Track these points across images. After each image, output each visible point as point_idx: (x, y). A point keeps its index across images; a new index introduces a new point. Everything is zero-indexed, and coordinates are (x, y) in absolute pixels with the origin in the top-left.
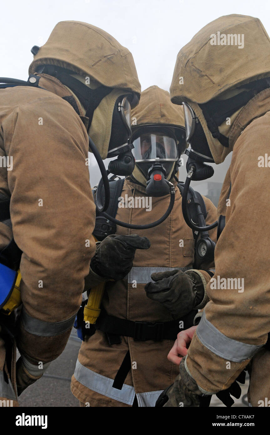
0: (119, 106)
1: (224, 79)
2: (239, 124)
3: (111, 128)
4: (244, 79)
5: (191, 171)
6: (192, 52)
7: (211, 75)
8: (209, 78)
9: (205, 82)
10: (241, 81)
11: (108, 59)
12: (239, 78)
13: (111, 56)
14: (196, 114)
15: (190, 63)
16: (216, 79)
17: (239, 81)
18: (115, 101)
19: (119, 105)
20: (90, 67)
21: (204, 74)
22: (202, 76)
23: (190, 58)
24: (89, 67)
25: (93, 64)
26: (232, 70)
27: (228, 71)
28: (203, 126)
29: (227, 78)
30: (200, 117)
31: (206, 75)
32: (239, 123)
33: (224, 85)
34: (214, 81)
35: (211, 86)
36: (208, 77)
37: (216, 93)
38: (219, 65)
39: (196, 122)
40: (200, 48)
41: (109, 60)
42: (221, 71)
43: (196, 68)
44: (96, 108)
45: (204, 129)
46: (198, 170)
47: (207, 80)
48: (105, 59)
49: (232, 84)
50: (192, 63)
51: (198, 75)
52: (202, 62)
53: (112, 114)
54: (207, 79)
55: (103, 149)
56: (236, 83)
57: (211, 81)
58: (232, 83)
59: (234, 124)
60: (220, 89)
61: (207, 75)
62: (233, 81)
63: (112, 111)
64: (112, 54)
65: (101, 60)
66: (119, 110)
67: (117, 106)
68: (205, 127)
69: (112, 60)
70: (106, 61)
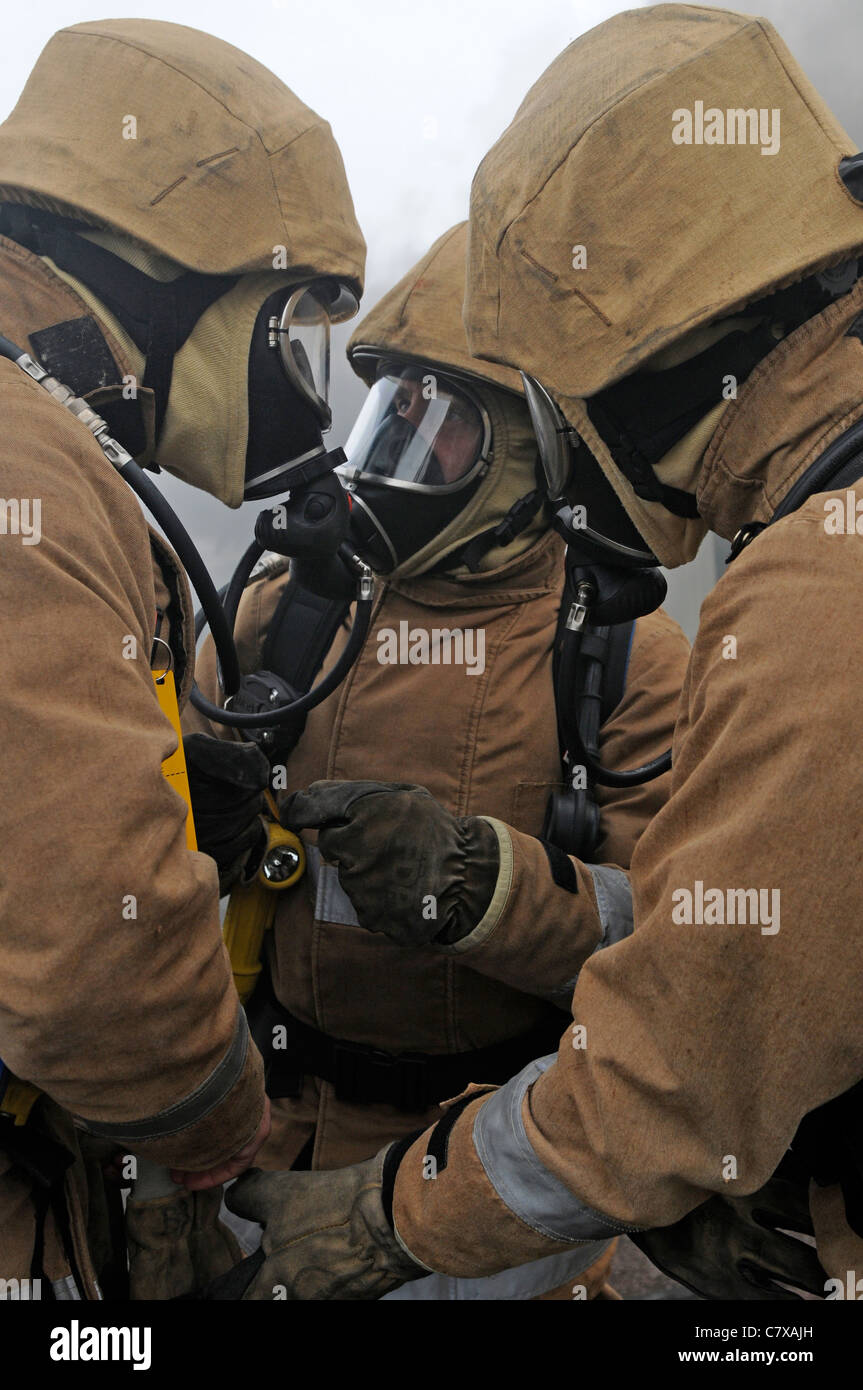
0: (270, 330)
1: (643, 307)
2: (725, 469)
3: (245, 407)
4: (721, 307)
5: (578, 606)
6: (514, 192)
7: (597, 292)
8: (589, 303)
9: (574, 317)
10: (709, 313)
11: (212, 171)
12: (701, 305)
13: (223, 159)
14: (566, 414)
15: (511, 244)
16: (616, 306)
17: (700, 318)
18: (255, 313)
19: (272, 324)
20: (143, 210)
21: (567, 287)
22: (563, 295)
23: (508, 222)
24: (138, 208)
25: (152, 198)
26: (672, 267)
27: (657, 276)
28: (598, 458)
29: (656, 302)
30: (582, 428)
31: (577, 292)
32: (725, 464)
33: (647, 331)
34: (607, 313)
35: (602, 334)
36: (583, 298)
37: (620, 363)
38: (623, 249)
39: (569, 443)
40: (543, 179)
41: (217, 175)
42: (631, 272)
43: (535, 263)
44: (179, 345)
45: (604, 467)
46: (607, 594)
47: (583, 311)
48: (202, 171)
49: (677, 326)
50: (519, 242)
51: (547, 294)
52: (553, 240)
53: (246, 358)
54: (582, 307)
55: (225, 476)
56: (690, 324)
57: (599, 313)
58: (675, 322)
59: (706, 461)
60: (635, 349)
61: (581, 289)
62: (680, 317)
63: (247, 348)
64: (227, 149)
65: (185, 178)
66: (272, 343)
67: (260, 330)
68: (604, 460)
69: (228, 173)
70: (203, 181)
